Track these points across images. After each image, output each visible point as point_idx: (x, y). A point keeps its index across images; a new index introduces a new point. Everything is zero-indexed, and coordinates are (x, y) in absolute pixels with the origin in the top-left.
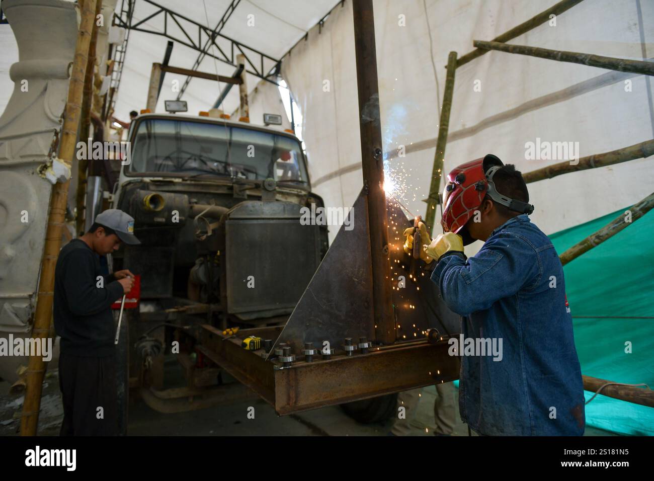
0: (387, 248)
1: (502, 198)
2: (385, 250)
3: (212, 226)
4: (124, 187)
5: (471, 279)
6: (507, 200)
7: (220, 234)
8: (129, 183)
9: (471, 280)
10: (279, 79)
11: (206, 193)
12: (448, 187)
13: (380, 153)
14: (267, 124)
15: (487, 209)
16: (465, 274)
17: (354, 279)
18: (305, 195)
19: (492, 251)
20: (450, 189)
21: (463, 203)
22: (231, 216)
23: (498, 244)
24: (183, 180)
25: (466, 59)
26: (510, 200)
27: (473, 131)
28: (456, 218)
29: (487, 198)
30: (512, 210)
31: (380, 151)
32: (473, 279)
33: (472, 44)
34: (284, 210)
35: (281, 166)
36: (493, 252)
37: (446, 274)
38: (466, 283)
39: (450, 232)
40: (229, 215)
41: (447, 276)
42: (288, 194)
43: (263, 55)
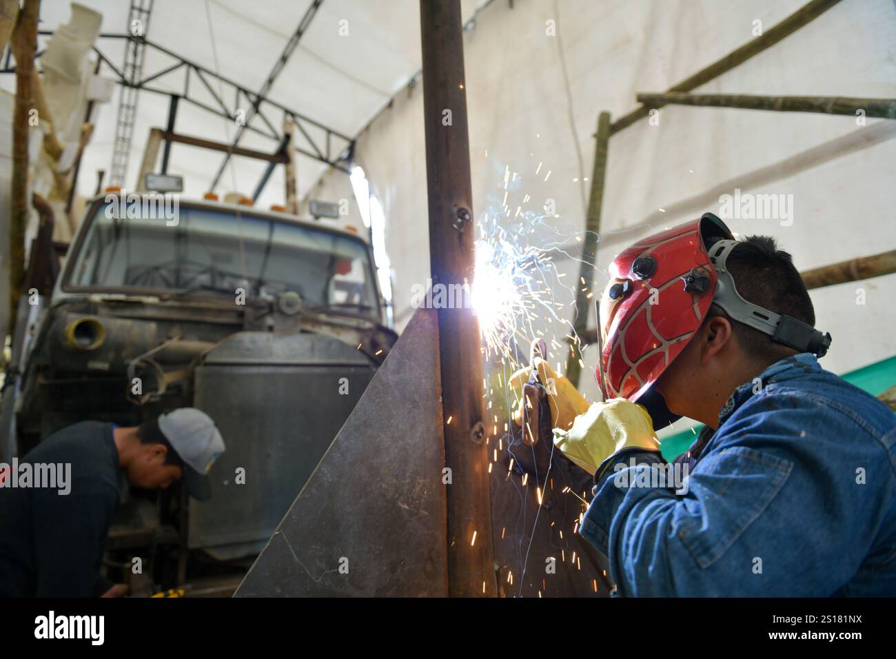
0: (482, 430)
1: (755, 313)
2: (477, 433)
3: (168, 378)
5: (714, 550)
6: (767, 318)
8: (63, 302)
9: (712, 556)
10: (353, 164)
11: (198, 323)
12: (613, 288)
13: (467, 217)
14: (317, 217)
15: (718, 340)
16: (689, 534)
17: (400, 504)
18: (370, 329)
19: (756, 452)
20: (619, 293)
21: (651, 326)
22: (209, 359)
23: (766, 427)
24: (162, 300)
25: (625, 123)
26: (774, 317)
28: (634, 362)
29: (714, 315)
30: (780, 343)
31: (467, 212)
32: (718, 552)
33: (634, 98)
34: (312, 349)
35: (341, 286)
36: (760, 456)
37: (627, 528)
38: (698, 566)
39: (620, 399)
40: (204, 356)
41: (630, 534)
42: (342, 327)
43: (329, 132)
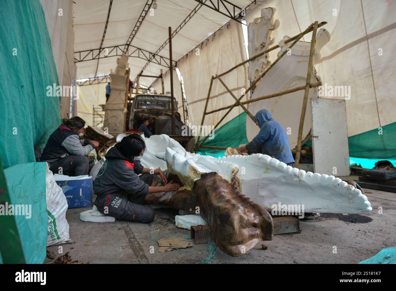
3: (153, 121)
4: (135, 112)
7: (154, 122)
8: (136, 111)
22: (156, 119)
25: (216, 78)
27: (217, 96)
